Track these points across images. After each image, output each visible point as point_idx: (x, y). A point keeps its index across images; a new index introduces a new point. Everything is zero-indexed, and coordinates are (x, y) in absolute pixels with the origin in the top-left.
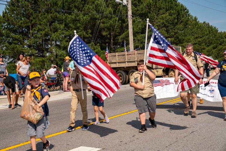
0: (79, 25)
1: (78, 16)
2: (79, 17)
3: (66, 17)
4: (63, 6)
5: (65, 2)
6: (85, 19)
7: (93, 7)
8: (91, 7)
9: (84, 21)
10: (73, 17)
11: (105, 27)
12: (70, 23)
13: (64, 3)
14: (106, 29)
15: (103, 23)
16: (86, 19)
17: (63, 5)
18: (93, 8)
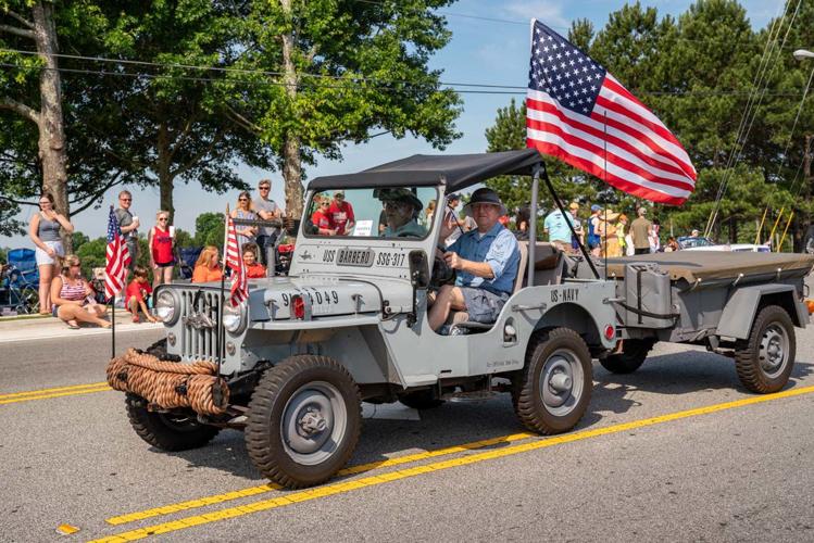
0: (703, 120)
1: (701, 99)
2: (703, 102)
3: (672, 103)
4: (668, 77)
5: (670, 65)
6: (719, 106)
7: (746, 72)
8: (740, 73)
9: (717, 112)
10: (689, 102)
11: (781, 123)
12: (682, 118)
13: (668, 69)
14: (783, 128)
15: (776, 111)
16: (723, 105)
17: (666, 73)
18: (745, 75)
